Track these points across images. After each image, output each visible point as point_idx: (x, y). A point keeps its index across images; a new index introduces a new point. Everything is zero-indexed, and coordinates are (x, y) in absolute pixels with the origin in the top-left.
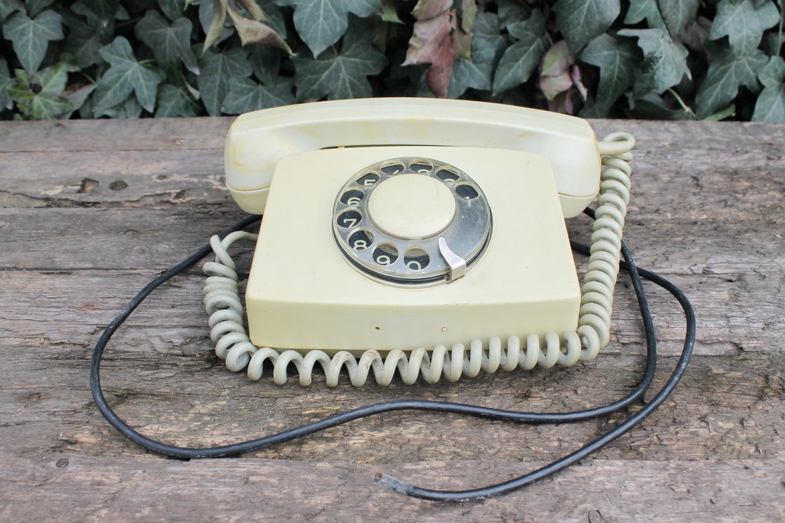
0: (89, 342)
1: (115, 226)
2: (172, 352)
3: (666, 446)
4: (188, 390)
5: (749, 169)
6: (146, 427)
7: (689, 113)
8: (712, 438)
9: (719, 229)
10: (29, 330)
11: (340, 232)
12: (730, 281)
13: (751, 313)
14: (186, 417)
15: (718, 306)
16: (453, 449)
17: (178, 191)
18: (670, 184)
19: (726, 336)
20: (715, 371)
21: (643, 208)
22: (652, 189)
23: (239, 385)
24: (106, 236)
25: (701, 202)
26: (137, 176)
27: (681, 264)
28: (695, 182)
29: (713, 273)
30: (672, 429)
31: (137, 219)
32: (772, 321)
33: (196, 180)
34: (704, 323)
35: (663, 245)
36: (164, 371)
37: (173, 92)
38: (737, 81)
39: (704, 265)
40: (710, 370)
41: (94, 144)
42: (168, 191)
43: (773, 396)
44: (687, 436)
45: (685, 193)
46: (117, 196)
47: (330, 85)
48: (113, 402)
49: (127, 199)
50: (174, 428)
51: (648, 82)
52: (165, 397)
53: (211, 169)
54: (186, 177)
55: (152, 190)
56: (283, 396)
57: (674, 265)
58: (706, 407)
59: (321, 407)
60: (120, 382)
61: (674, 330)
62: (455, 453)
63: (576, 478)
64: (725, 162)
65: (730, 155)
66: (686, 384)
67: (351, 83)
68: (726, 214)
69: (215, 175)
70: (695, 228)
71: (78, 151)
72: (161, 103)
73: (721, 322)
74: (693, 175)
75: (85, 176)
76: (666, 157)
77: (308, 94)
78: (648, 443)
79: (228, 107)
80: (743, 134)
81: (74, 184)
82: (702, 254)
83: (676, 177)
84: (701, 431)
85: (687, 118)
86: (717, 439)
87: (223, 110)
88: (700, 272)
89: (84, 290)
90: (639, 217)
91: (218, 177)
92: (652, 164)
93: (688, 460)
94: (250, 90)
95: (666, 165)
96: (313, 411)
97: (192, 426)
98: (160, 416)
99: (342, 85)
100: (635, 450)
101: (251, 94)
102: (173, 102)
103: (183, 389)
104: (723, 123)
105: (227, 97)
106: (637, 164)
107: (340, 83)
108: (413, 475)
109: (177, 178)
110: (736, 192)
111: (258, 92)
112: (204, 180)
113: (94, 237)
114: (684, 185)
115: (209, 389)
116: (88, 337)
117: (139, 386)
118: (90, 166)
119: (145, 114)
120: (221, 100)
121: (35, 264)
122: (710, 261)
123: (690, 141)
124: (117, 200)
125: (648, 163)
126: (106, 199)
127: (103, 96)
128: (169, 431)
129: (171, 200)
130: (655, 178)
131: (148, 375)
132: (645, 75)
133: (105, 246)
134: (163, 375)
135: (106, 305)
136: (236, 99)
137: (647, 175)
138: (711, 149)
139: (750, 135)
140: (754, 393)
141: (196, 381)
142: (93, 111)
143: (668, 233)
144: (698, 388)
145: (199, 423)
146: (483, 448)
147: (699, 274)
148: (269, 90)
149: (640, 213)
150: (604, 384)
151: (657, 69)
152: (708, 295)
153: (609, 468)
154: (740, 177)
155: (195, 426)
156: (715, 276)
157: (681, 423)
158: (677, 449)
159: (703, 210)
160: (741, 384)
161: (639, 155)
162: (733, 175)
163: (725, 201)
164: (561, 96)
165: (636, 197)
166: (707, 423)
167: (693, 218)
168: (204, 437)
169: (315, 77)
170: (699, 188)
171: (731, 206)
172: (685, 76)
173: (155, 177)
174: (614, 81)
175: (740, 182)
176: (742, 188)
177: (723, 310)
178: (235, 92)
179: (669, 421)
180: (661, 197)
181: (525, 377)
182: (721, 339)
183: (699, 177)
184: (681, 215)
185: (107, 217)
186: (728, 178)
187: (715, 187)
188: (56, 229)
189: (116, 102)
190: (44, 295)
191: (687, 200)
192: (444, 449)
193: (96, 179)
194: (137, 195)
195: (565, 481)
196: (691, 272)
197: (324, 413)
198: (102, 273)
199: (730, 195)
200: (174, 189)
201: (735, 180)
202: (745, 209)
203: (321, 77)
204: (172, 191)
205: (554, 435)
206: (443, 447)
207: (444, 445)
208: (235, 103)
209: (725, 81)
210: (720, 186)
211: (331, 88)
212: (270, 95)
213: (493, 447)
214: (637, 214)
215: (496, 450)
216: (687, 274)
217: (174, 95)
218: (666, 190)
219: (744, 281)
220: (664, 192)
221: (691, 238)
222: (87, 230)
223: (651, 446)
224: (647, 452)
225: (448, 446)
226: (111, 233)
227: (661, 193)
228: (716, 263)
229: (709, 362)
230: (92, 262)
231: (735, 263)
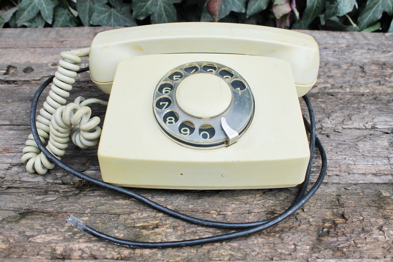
0: (5, 175)
1: (25, 97)
2: (56, 181)
3: (359, 247)
4: (65, 209)
5: (391, 62)
6: (39, 237)
7: (355, 28)
8: (387, 242)
9: (377, 99)
11: (158, 112)
12: (387, 133)
14: (63, 228)
15: (382, 151)
16: (230, 252)
18: (347, 71)
19: (389, 171)
20: (384, 194)
21: (333, 85)
22: (337, 74)
23: (96, 206)
24: (19, 103)
25: (365, 82)
26: (40, 64)
27: (359, 122)
28: (362, 69)
29: (377, 128)
30: (362, 235)
34: (375, 162)
35: (347, 110)
36: (50, 196)
37: (63, 12)
38: (382, 9)
39: (372, 123)
40: (381, 194)
41: (15, 44)
44: (372, 240)
45: (356, 76)
46: (27, 77)
47: (152, 9)
48: (18, 218)
49: (33, 78)
50: (55, 237)
51: (334, 10)
52: (50, 214)
55: (48, 73)
56: (123, 213)
57: (355, 123)
58: (381, 220)
59: (147, 221)
60: (23, 204)
61: (358, 167)
62: (231, 254)
64: (378, 58)
65: (380, 53)
66: (368, 204)
67: (165, 8)
68: (380, 89)
70: (363, 99)
71: (6, 48)
72: (56, 18)
73: (385, 161)
74: (361, 65)
75: (9, 63)
76: (344, 55)
77: (139, 14)
78: (348, 245)
79: (94, 21)
80: (386, 40)
81: (2, 69)
82: (370, 116)
83: (351, 66)
84: (380, 237)
85: (354, 30)
86: (390, 242)
87: (91, 23)
88: (370, 127)
89: (4, 139)
90: (331, 91)
92: (337, 58)
93: (374, 258)
94: (107, 11)
95: (345, 59)
96: (142, 224)
97: (66, 235)
98: (46, 228)
99: (159, 9)
100: (341, 250)
101: (107, 14)
102: (63, 18)
103: (62, 209)
104: (374, 34)
105: (93, 15)
106: (328, 58)
107: (158, 7)
110: (385, 76)
111: (111, 12)
113: (12, 104)
114: (355, 71)
115: (77, 209)
116: (5, 172)
117: (34, 207)
118: (12, 58)
119: (47, 25)
120: (90, 17)
122: (375, 120)
123: (357, 44)
124: (27, 79)
125: (335, 57)
126: (20, 79)
127: (22, 14)
128: (52, 240)
130: (339, 67)
131: (40, 199)
132: (333, 5)
133: (18, 110)
134: (50, 199)
135: (17, 150)
136: (99, 16)
137: (335, 65)
138: (369, 49)
139: (390, 41)
141: (70, 203)
142: (17, 23)
143: (348, 101)
144: (376, 207)
145: (71, 233)
146: (248, 251)
147: (369, 129)
148: (118, 11)
149: (332, 88)
150: (320, 204)
151: (340, 2)
152: (376, 143)
154: (387, 67)
155: (69, 235)
156: (378, 130)
157: (368, 232)
158: (367, 250)
159: (367, 87)
161: (329, 52)
162: (383, 65)
163: (379, 81)
164: (284, 17)
165: (329, 78)
166: (383, 231)
167: (362, 91)
168: (74, 244)
169: (143, 4)
170: (364, 73)
171: (383, 85)
172: (355, 6)
173: (50, 64)
174: (314, 8)
175: (387, 70)
176: (388, 74)
177: (385, 153)
178: (98, 13)
179: (360, 230)
180: (343, 79)
181: (272, 200)
182: (386, 173)
183: (364, 67)
184: (355, 90)
185: (21, 90)
186: (380, 67)
187: (373, 73)
189: (30, 18)
191: (358, 80)
192: (224, 252)
193: (16, 66)
196: (364, 128)
197: (149, 225)
198: (16, 128)
199: (382, 78)
201: (384, 68)
202: (390, 87)
203: (146, 4)
205: (291, 241)
206: (223, 251)
207: (224, 249)
208: (98, 19)
209: (376, 9)
210: (376, 72)
211: (153, 10)
212: (118, 14)
213: (255, 251)
214: (330, 89)
215: (256, 253)
216: (362, 129)
217: (63, 14)
218: (346, 74)
220: (345, 76)
221: (362, 105)
222: (8, 99)
223: (350, 247)
224: (348, 251)
225: (226, 250)
226: (22, 101)
227: (343, 76)
228: (378, 122)
229: (380, 188)
230: (10, 120)
231: (390, 122)
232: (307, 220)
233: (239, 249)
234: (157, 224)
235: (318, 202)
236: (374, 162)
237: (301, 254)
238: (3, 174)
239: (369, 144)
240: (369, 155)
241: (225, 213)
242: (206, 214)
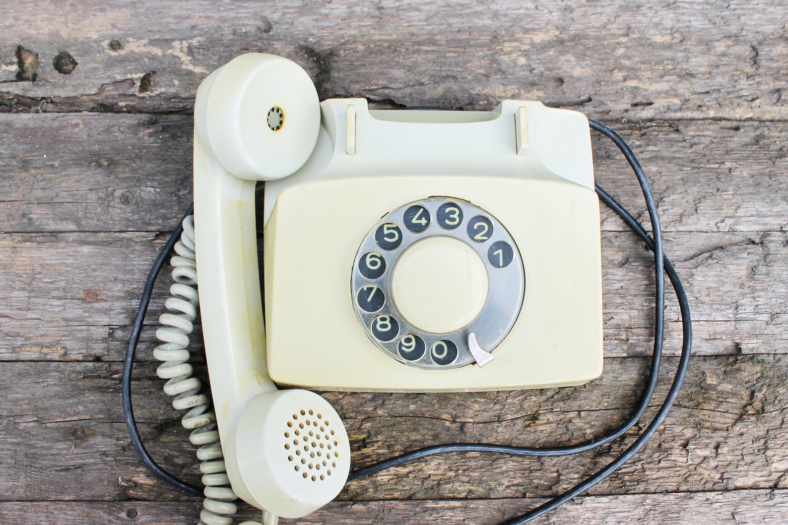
1: (82, 151)
3: (647, 475)
8: (688, 467)
9: (761, 142)
10: (42, 336)
12: (753, 242)
13: (760, 299)
15: (732, 289)
16: (468, 486)
17: (141, 75)
18: (723, 58)
20: (709, 381)
21: (685, 101)
22: (701, 66)
24: (77, 170)
26: (83, 43)
27: (709, 218)
28: (753, 55)
30: (656, 456)
31: (105, 137)
32: (778, 311)
33: (158, 52)
34: (713, 314)
35: (695, 183)
39: (732, 221)
40: (705, 380)
42: (129, 76)
43: (753, 415)
44: (667, 465)
45: (738, 73)
46: (69, 86)
48: (155, 434)
49: (81, 91)
53: (173, 27)
54: (145, 45)
58: (690, 430)
60: (155, 410)
63: (568, 517)
68: (775, 112)
69: (181, 40)
70: (735, 141)
73: (729, 312)
74: (755, 43)
75: (17, 41)
78: (632, 471)
81: (8, 60)
82: (733, 201)
83: (733, 45)
84: (681, 459)
86: (692, 468)
88: (726, 229)
89: (78, 268)
90: (679, 115)
91: (185, 44)
95: (726, 22)
100: (620, 478)
108: (434, 515)
109: (133, 46)
112: (169, 51)
113: (63, 173)
114: (739, 59)
118: (16, 19)
121: (11, 225)
122: (740, 213)
124: (72, 94)
125: (705, 16)
126: (57, 93)
129: (137, 93)
130: (707, 44)
133: (81, 191)
135: (109, 293)
137: (701, 42)
140: (736, 412)
146: (493, 484)
149: (680, 109)
150: (606, 404)
152: (726, 271)
153: (596, 505)
157: (665, 450)
158: (656, 479)
160: (728, 400)
163: (780, 92)
165: (681, 81)
166: (687, 450)
167: (737, 118)
170: (755, 66)
173: (106, 43)
179: (656, 445)
180: (708, 80)
181: (535, 395)
183: (760, 48)
184: (725, 113)
185: (69, 131)
187: (775, 65)
188: (13, 157)
190: (38, 276)
191: (738, 87)
192: (460, 486)
194: (94, 85)
195: (559, 521)
196: (716, 230)
198: (91, 237)
200: (136, 71)
204: (135, 76)
205: (554, 465)
206: (459, 484)
207: (460, 481)
210: (780, 64)
213: (502, 484)
214: (676, 111)
215: (504, 487)
218: (717, 67)
219: (767, 247)
220: (714, 72)
221: (728, 165)
222: (53, 160)
223: (635, 474)
224: (630, 481)
225: (463, 482)
226: (82, 165)
227: (710, 73)
228: (744, 216)
229: (706, 366)
230: (75, 221)
231: (765, 216)
232: (582, 432)
233: (480, 482)
234: (364, 440)
235: (604, 400)
236: (710, 315)
237: (565, 486)
238: (104, 349)
239: (713, 273)
240: (706, 299)
241: (463, 420)
242: (435, 421)
